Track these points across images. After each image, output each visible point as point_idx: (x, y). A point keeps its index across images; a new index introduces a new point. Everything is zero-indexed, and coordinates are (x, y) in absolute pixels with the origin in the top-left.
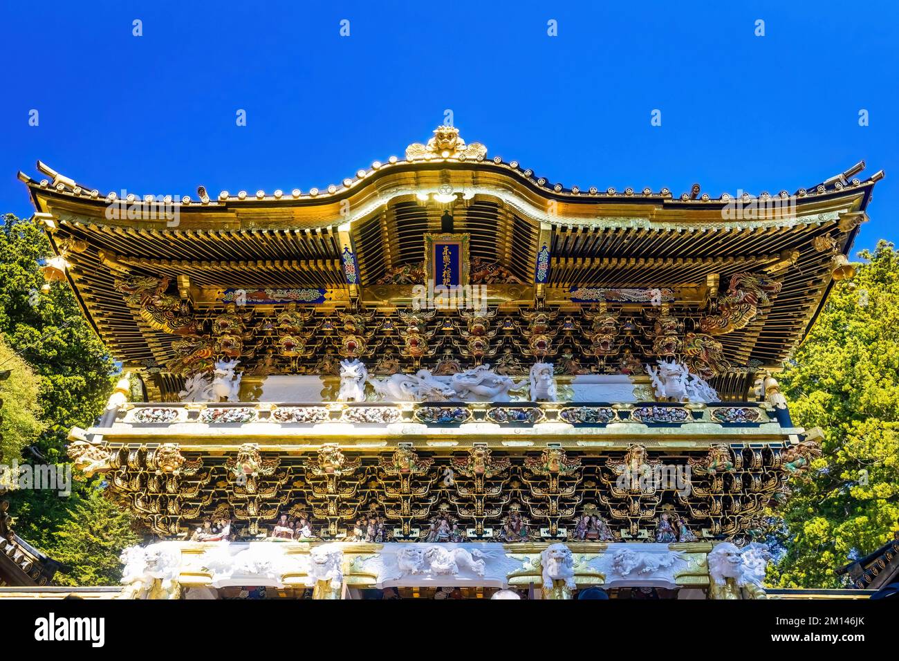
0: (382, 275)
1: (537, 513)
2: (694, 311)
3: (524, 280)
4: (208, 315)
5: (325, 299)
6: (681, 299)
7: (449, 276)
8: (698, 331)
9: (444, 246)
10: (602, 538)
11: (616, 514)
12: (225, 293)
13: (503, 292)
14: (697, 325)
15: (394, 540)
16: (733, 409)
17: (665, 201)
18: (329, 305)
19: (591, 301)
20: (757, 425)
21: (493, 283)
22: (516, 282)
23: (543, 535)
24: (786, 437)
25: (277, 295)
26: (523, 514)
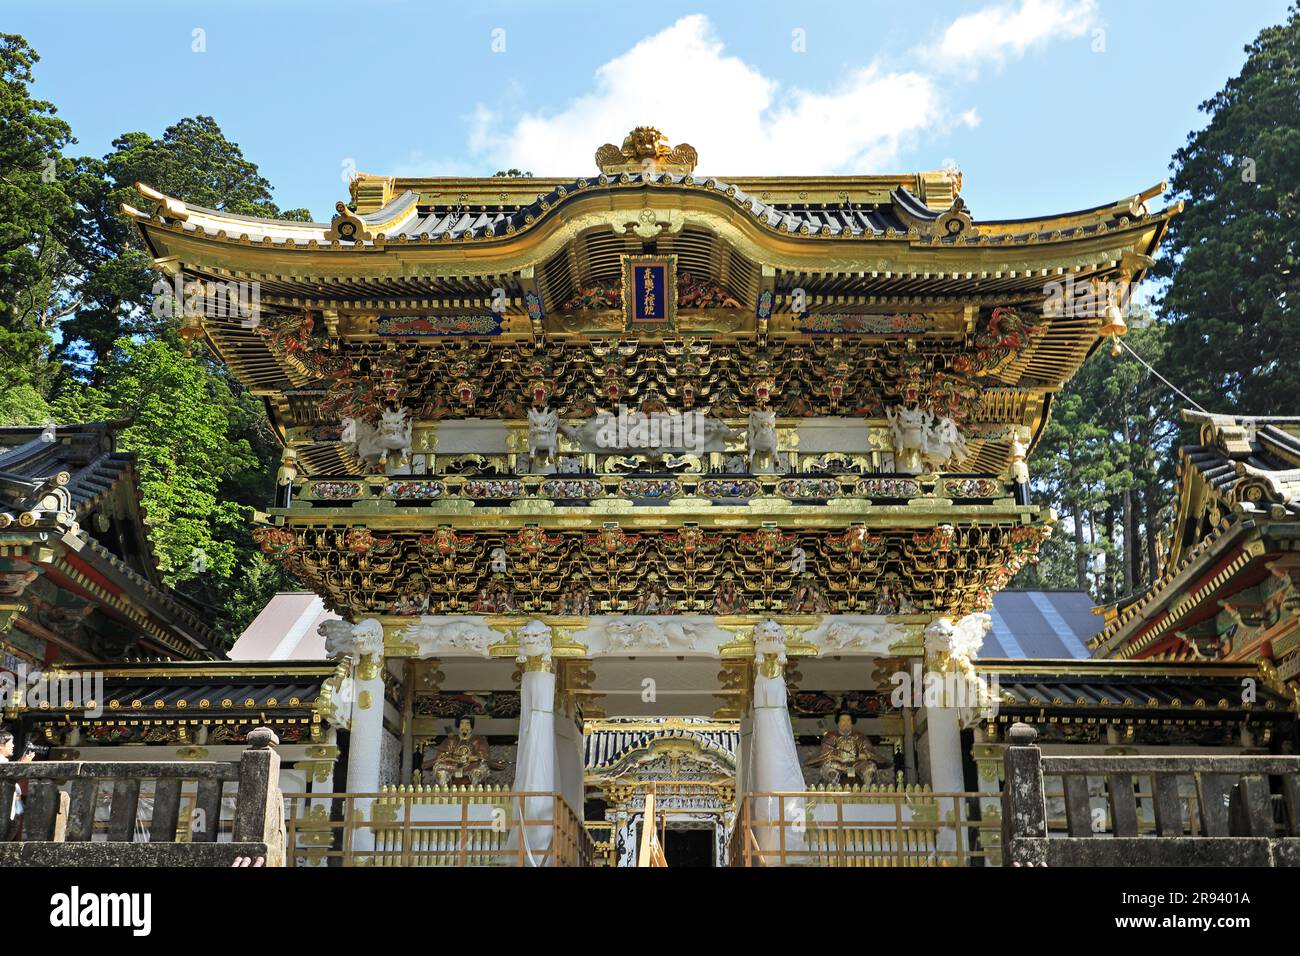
0: (569, 297)
1: (752, 587)
2: (947, 346)
3: (743, 304)
4: (363, 351)
5: (502, 331)
6: (933, 329)
7: (652, 303)
8: (950, 371)
9: (645, 268)
10: (818, 610)
11: (835, 587)
12: (379, 321)
13: (719, 320)
14: (949, 365)
15: (602, 612)
16: (968, 482)
17: (912, 244)
18: (507, 338)
19: (825, 332)
20: (989, 502)
21: (706, 307)
22: (734, 306)
23: (758, 607)
24: (1018, 516)
25: (443, 325)
26: (737, 585)
